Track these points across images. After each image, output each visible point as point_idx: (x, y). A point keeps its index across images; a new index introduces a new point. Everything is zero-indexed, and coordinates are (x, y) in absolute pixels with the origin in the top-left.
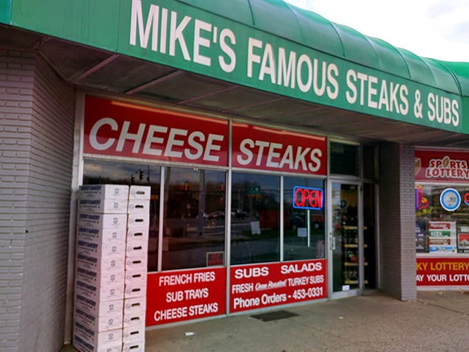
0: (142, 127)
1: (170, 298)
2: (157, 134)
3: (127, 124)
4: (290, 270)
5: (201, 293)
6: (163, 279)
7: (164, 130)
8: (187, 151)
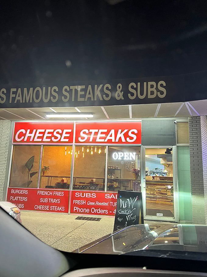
0: (35, 131)
1: (42, 200)
2: (40, 133)
3: (29, 131)
4: (111, 197)
5: (56, 201)
6: (39, 192)
7: (43, 131)
8: (53, 138)
